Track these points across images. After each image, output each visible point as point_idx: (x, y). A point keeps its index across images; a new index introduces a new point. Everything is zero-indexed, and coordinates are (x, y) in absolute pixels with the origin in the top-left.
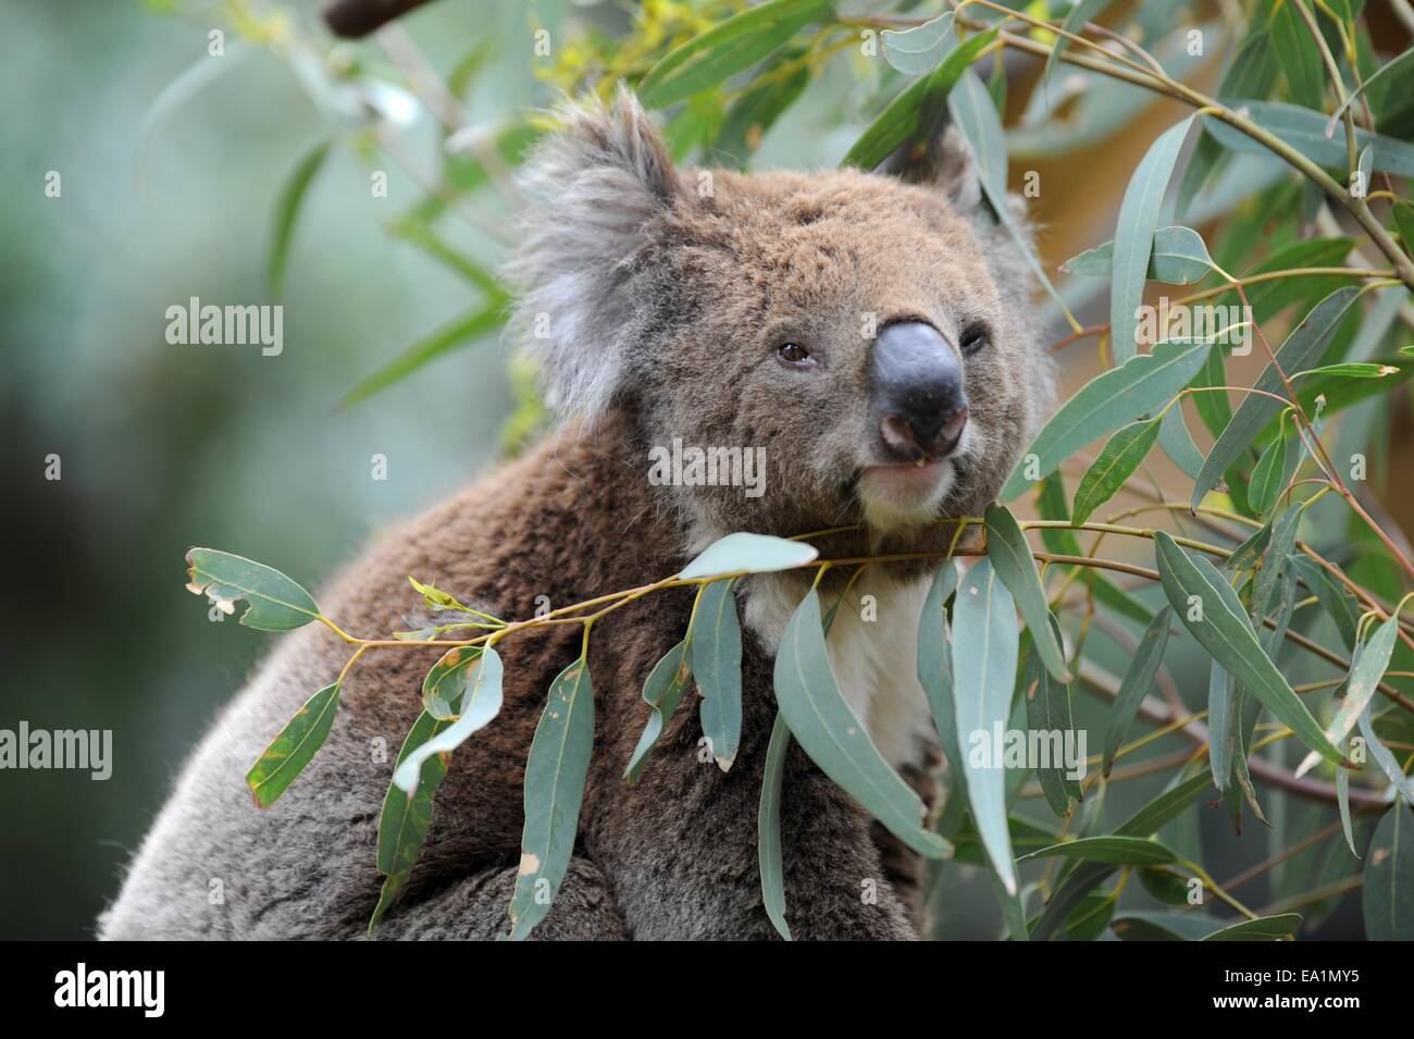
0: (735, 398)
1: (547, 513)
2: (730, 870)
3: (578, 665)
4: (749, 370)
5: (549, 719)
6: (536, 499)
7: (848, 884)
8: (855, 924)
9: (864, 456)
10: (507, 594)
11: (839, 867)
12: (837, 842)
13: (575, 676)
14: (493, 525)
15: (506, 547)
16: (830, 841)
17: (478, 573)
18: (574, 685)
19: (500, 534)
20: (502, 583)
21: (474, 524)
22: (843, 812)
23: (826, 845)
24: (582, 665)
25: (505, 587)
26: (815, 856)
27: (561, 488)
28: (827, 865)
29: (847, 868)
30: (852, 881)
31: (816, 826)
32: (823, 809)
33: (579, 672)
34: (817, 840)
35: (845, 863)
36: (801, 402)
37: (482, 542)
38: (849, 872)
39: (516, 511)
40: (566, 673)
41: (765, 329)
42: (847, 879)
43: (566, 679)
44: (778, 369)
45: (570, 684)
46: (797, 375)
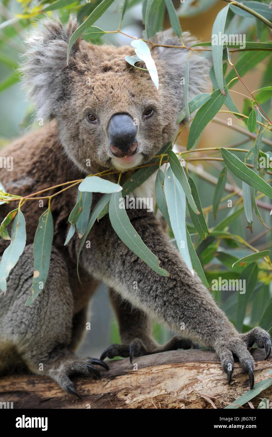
0: (78, 128)
1: (46, 148)
2: (123, 253)
3: (47, 211)
4: (81, 121)
5: (40, 229)
6: (43, 143)
7: (162, 249)
8: (168, 260)
9: (109, 155)
10: (37, 175)
11: (158, 245)
12: (155, 237)
13: (47, 215)
14: (32, 150)
15: (35, 159)
16: (153, 237)
17: (27, 166)
18: (46, 217)
19: (33, 154)
20: (35, 171)
21: (27, 150)
22: (154, 227)
23: (151, 239)
24: (49, 211)
25: (36, 173)
26: (149, 243)
27: (49, 141)
28: (154, 245)
29: (160, 244)
30: (163, 248)
31: (147, 234)
32: (147, 228)
33: (48, 213)
34: (148, 238)
35: (160, 243)
36: (94, 133)
37: (29, 156)
38: (162, 245)
39: (38, 147)
40: (44, 214)
41: (84, 109)
42: (161, 248)
43: (44, 216)
44: (87, 123)
45: (45, 217)
46: (93, 125)
